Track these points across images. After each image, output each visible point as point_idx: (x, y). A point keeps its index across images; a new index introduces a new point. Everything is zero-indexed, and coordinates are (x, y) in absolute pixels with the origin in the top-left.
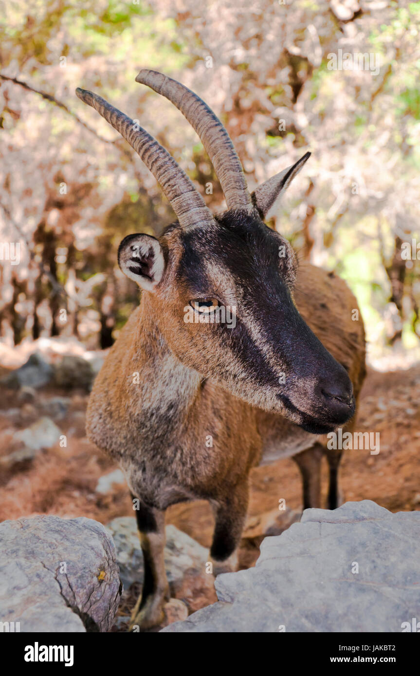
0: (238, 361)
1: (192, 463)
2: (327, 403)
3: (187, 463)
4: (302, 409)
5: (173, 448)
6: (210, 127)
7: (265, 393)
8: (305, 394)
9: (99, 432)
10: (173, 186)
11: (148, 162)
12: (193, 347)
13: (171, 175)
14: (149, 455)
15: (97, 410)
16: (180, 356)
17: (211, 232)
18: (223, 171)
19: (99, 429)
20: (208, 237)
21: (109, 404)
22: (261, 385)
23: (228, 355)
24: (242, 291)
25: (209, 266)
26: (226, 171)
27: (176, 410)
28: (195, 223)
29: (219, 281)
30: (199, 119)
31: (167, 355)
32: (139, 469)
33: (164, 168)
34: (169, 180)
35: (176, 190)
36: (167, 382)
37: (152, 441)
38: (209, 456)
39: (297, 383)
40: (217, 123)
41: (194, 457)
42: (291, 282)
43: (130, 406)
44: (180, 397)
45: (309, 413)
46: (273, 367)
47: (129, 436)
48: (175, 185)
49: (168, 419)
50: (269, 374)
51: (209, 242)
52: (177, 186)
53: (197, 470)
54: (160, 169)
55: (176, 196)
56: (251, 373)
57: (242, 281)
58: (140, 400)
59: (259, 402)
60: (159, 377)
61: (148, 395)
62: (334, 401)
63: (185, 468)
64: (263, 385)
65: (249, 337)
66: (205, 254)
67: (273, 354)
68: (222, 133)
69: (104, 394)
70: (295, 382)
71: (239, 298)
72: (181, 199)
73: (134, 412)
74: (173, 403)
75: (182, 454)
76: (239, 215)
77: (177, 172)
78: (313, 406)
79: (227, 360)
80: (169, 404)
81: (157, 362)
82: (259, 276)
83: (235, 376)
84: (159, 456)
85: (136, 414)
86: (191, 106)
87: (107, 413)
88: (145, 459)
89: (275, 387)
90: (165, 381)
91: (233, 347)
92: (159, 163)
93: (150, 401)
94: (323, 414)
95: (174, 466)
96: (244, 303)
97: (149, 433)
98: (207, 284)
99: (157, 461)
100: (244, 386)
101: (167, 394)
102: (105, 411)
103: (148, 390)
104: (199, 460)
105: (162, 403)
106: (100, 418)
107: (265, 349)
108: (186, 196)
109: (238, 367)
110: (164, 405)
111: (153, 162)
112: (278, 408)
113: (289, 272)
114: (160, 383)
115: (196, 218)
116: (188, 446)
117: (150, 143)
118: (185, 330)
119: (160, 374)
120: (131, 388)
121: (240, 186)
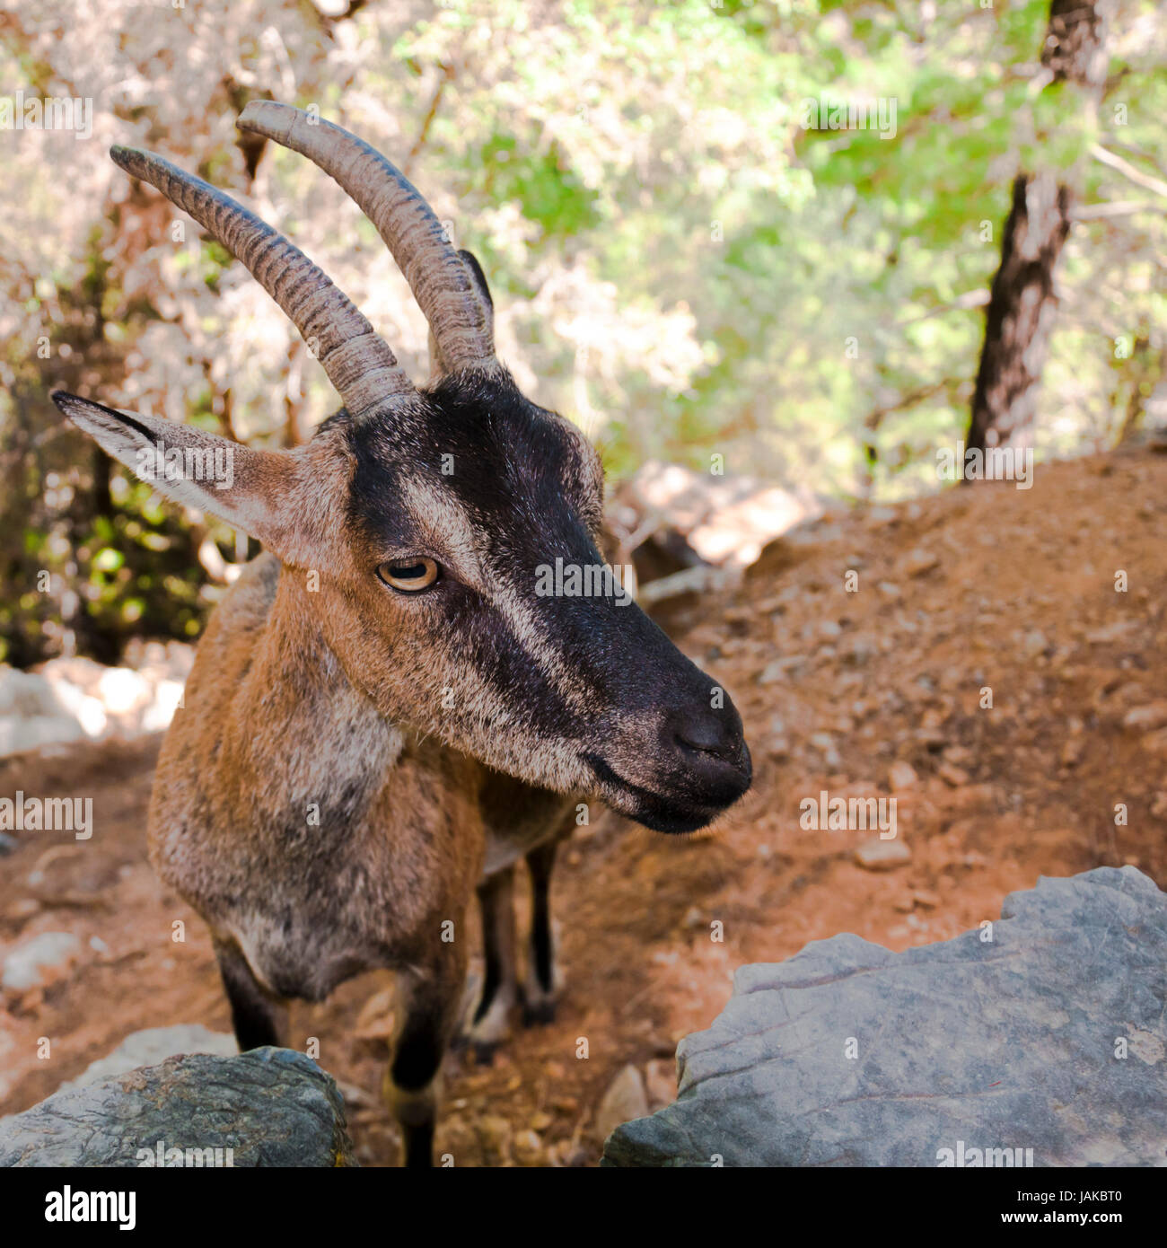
0: (491, 690)
1: (387, 895)
2: (688, 764)
3: (377, 897)
4: (636, 781)
5: (347, 871)
6: (397, 205)
7: (554, 754)
8: (640, 747)
9: (182, 860)
10: (324, 327)
11: (267, 282)
12: (394, 668)
13: (318, 304)
14: (300, 894)
15: (174, 815)
16: (370, 692)
17: (411, 418)
18: (429, 291)
19: (183, 854)
20: (406, 428)
21: (203, 800)
22: (544, 736)
23: (467, 679)
24: (485, 536)
25: (412, 489)
26: (437, 291)
27: (361, 797)
28: (376, 403)
29: (436, 519)
30: (372, 192)
31: (341, 692)
32: (277, 925)
33: (301, 290)
34: (314, 316)
35: (329, 335)
36: (341, 743)
37: (309, 863)
38: (419, 880)
39: (620, 726)
40: (410, 194)
41: (389, 883)
42: (591, 513)
43: (262, 799)
44: (368, 772)
45: (653, 788)
46: (565, 695)
47: (254, 859)
48: (328, 325)
49: (344, 818)
50: (559, 711)
51: (408, 438)
52: (332, 326)
53: (396, 908)
54: (293, 293)
55: (331, 348)
56: (521, 712)
57: (484, 517)
58: (285, 784)
59: (544, 775)
60: (325, 734)
61: (301, 773)
62: (704, 758)
63: (374, 906)
64: (548, 737)
65: (510, 634)
66: (401, 465)
67: (565, 666)
68: (423, 214)
69: (191, 780)
70: (616, 723)
71: (481, 553)
72: (342, 353)
73: (269, 811)
74: (354, 786)
75: (366, 880)
76: (470, 380)
77: (330, 298)
78: (660, 773)
79: (468, 690)
80: (345, 788)
81: (320, 704)
82: (520, 503)
83: (488, 722)
84: (320, 893)
85: (275, 814)
86: (353, 166)
87: (200, 817)
88: (292, 902)
89: (573, 737)
90: (339, 742)
91: (478, 658)
92: (290, 282)
93: (305, 784)
94: (682, 788)
95: (350, 907)
96: (494, 562)
97: (305, 848)
98: (409, 526)
99: (316, 902)
100: (508, 743)
101: (341, 767)
102: (195, 814)
103: (302, 763)
104: (400, 888)
105: (332, 786)
106: (184, 831)
107: (545, 658)
108: (352, 347)
109: (492, 701)
110: (335, 789)
111: (278, 281)
112: (584, 783)
113: (587, 493)
114: (328, 745)
115: (378, 390)
116: (377, 861)
117: (269, 241)
118: (375, 634)
119: (326, 729)
120: (264, 762)
121: (468, 320)
